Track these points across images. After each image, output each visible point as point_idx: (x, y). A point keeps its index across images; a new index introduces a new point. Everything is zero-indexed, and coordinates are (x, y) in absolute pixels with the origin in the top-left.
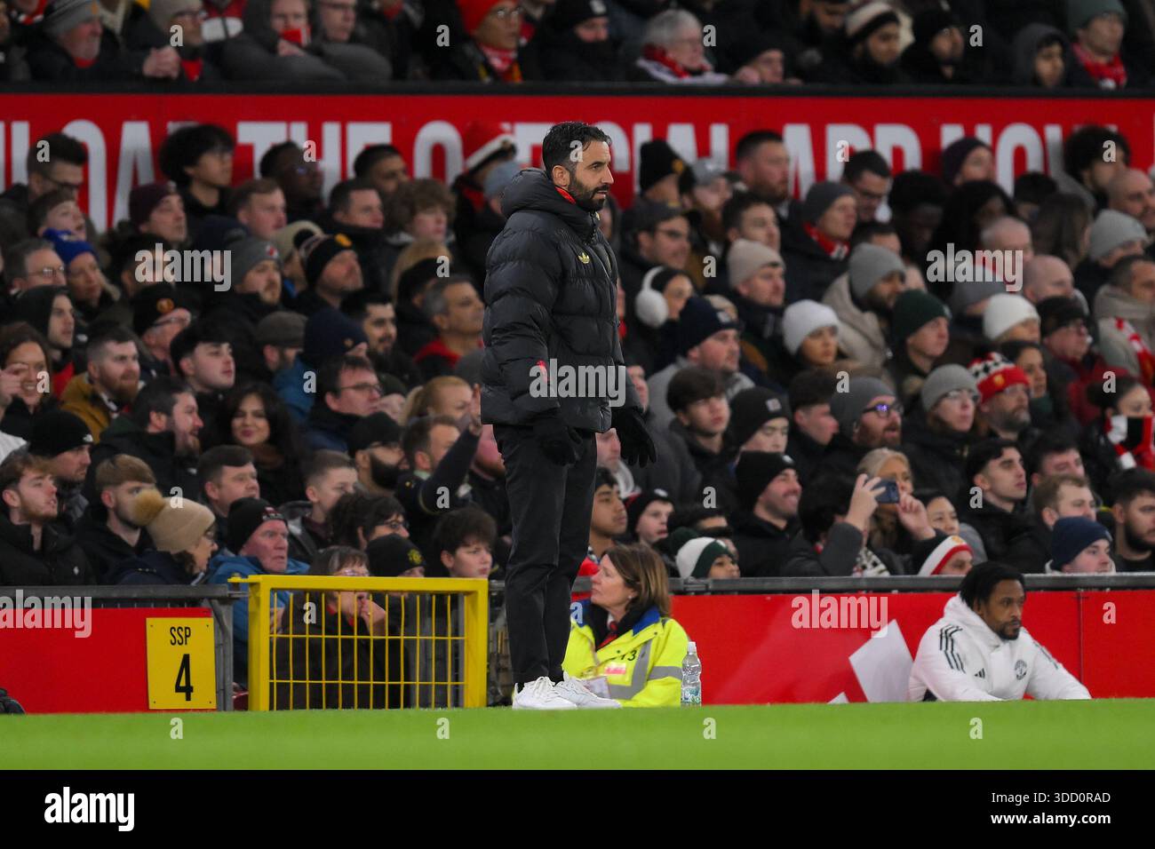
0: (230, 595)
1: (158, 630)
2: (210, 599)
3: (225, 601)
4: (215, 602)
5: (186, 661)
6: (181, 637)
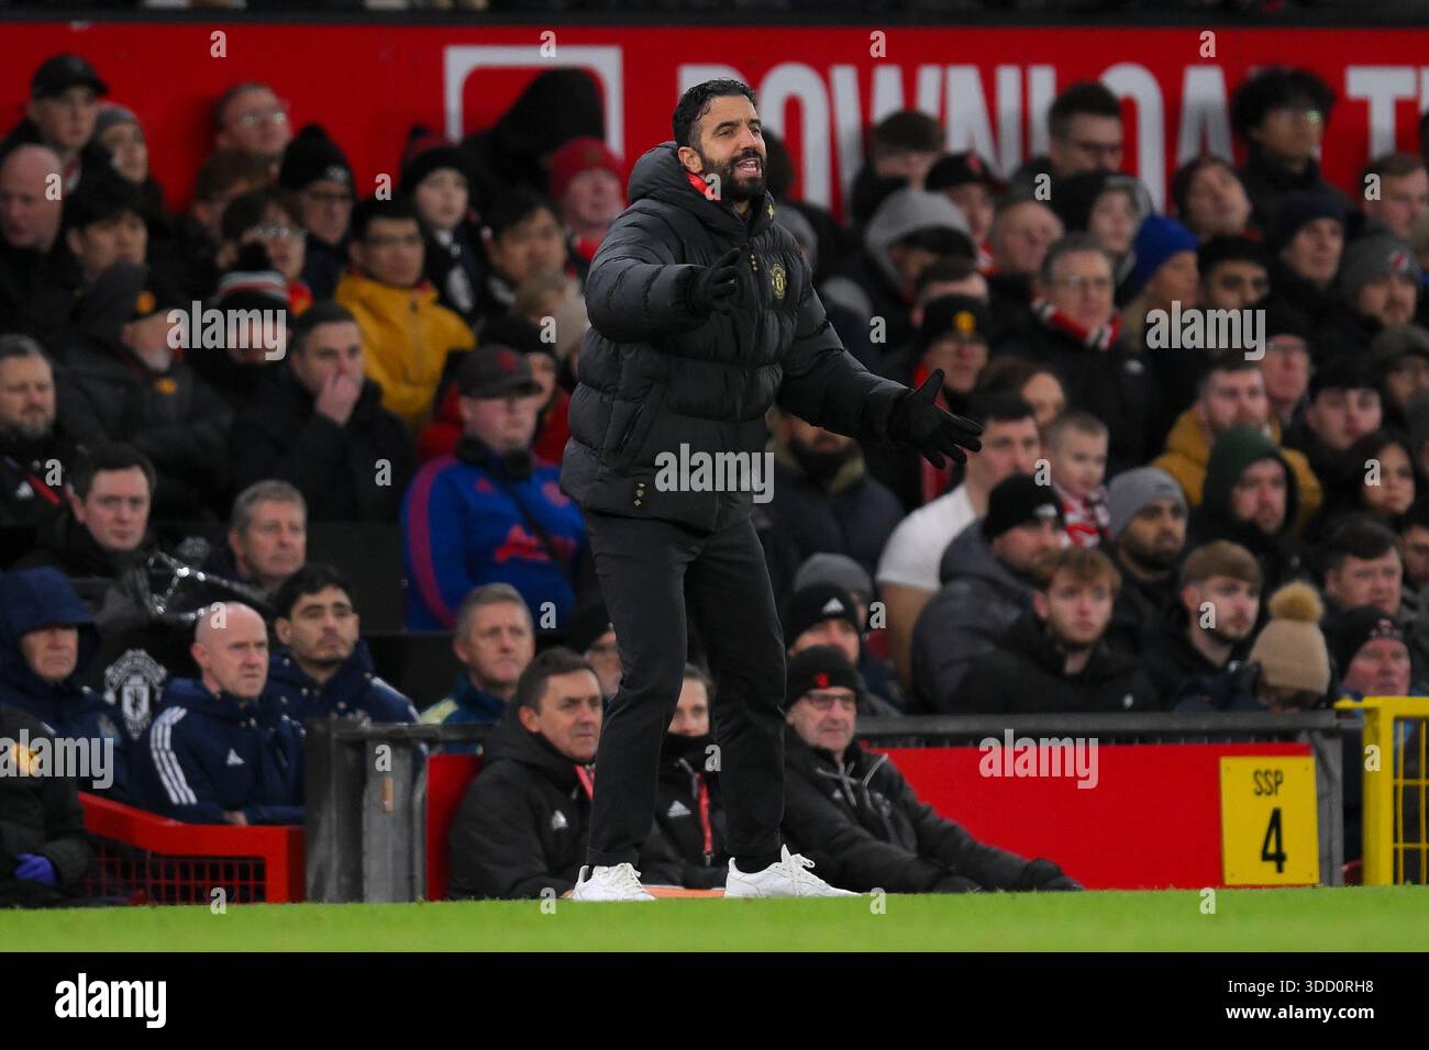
0: (1338, 725)
1: (1237, 774)
2: (1310, 731)
3: (1330, 733)
4: (1317, 736)
5: (1276, 820)
6: (1270, 784)
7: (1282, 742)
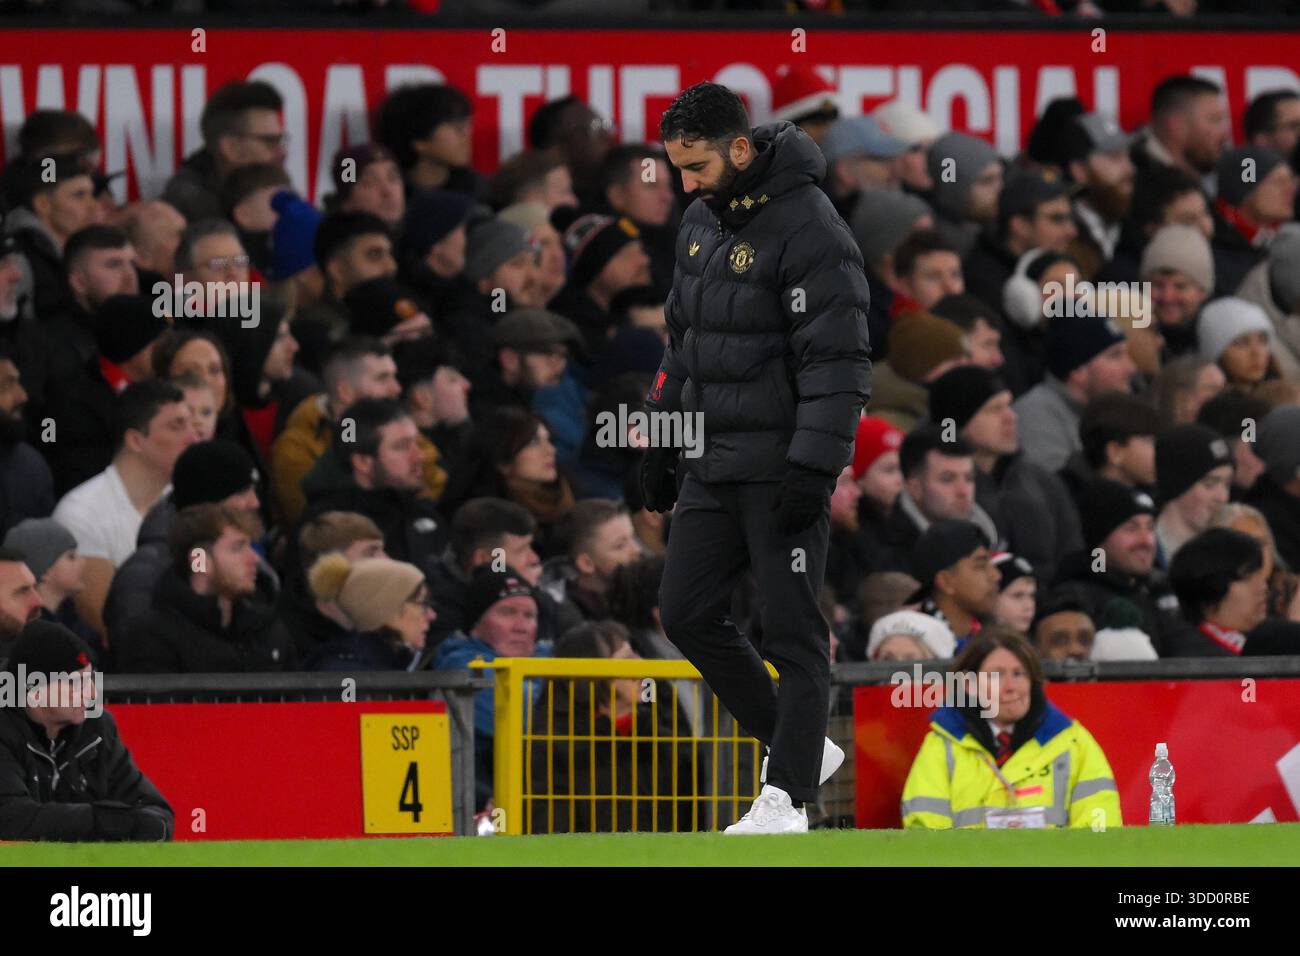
0: (471, 684)
1: (376, 730)
2: (444, 689)
3: (464, 691)
4: (451, 694)
5: (413, 772)
6: (407, 739)
7: (417, 699)
